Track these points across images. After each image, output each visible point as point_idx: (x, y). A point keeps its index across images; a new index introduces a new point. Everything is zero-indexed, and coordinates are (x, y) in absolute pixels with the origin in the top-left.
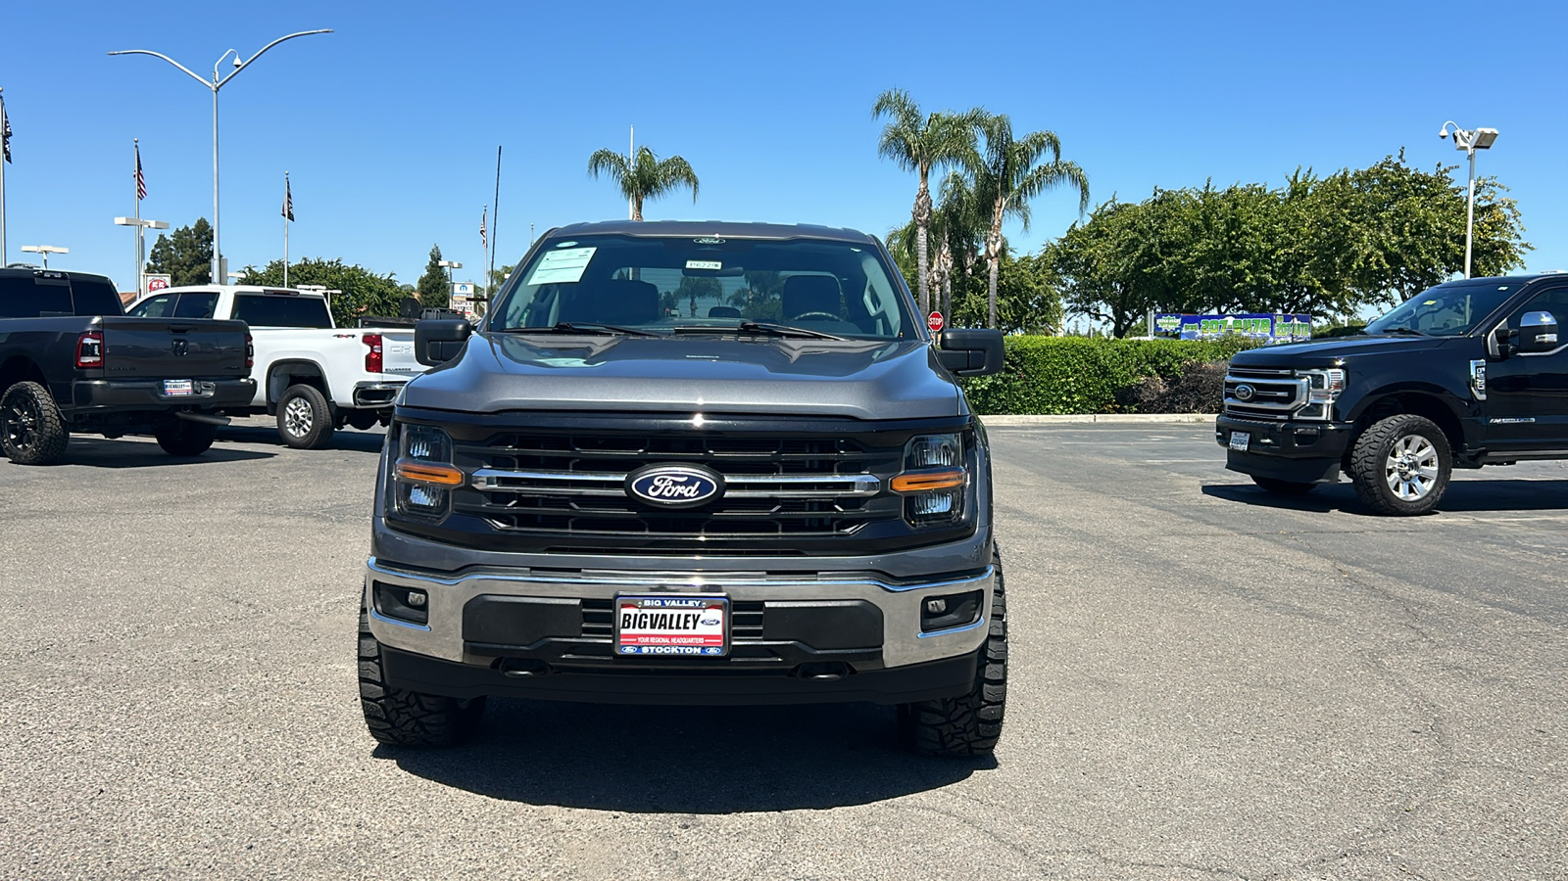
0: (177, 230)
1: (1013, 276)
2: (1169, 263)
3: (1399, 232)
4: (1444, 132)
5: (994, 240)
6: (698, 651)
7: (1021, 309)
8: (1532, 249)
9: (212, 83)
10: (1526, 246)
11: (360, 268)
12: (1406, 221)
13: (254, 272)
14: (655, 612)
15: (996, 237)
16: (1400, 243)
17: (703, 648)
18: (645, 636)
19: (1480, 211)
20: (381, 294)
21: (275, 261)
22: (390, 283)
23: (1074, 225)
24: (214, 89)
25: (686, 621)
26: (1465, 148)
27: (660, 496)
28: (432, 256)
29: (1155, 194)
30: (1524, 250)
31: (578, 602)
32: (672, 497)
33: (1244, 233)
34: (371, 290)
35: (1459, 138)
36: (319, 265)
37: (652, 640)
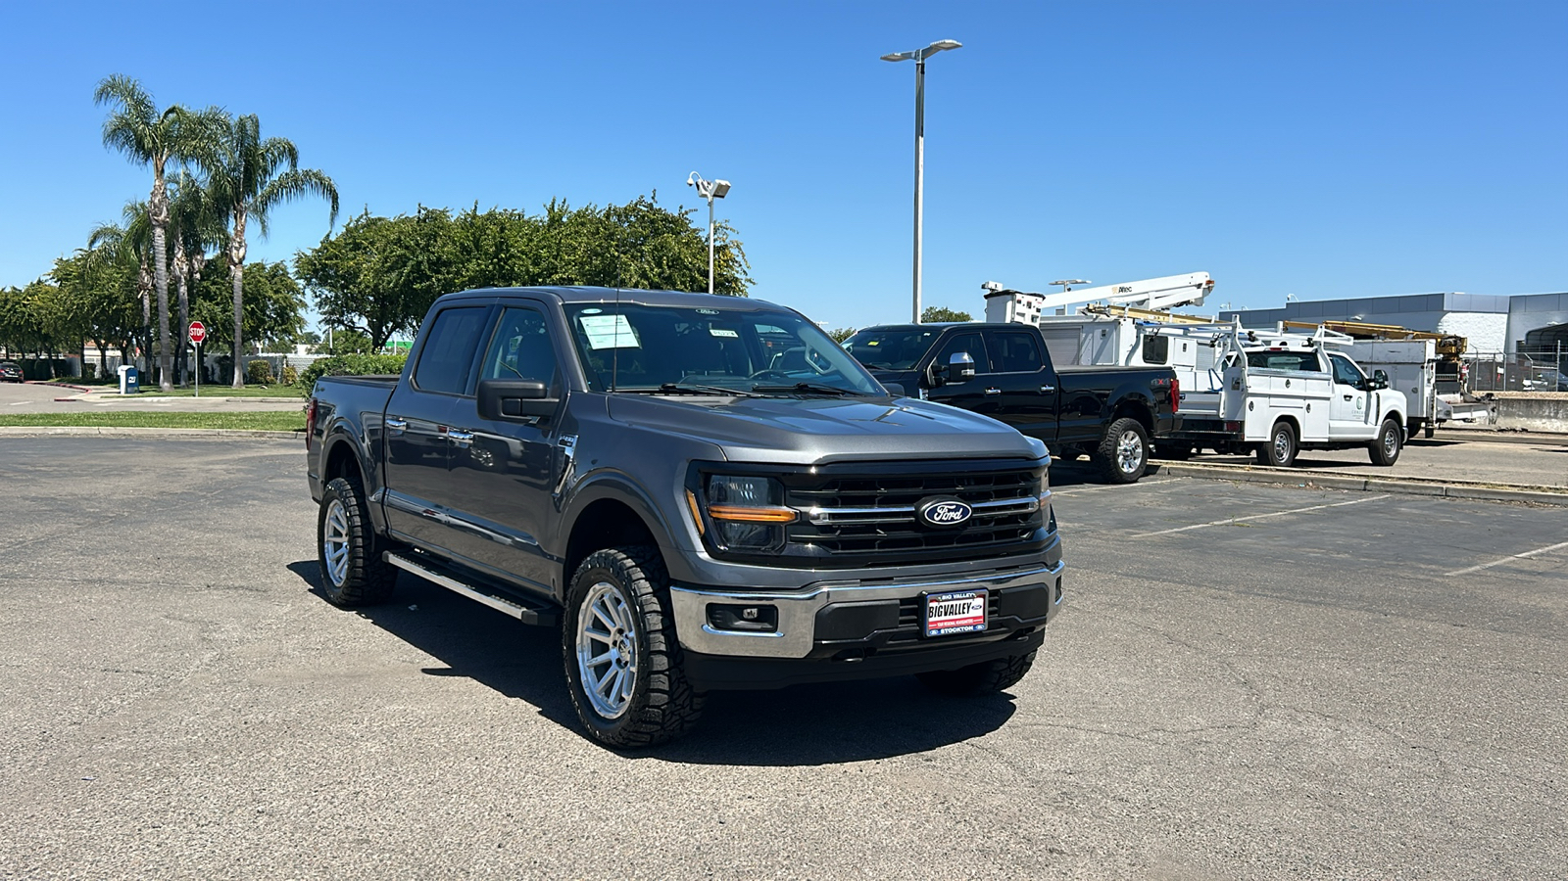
1: (249, 284)
2: (439, 280)
3: (659, 265)
4: (691, 181)
5: (237, 245)
6: (971, 628)
7: (258, 318)
8: (754, 284)
10: (750, 281)
12: (664, 255)
14: (946, 603)
15: (240, 243)
16: (659, 275)
17: (974, 626)
18: (941, 621)
19: (717, 250)
23: (328, 236)
25: (964, 608)
26: (705, 196)
27: (941, 520)
29: (419, 212)
30: (747, 284)
31: (898, 602)
32: (947, 521)
33: (512, 256)
35: (701, 186)
37: (946, 624)
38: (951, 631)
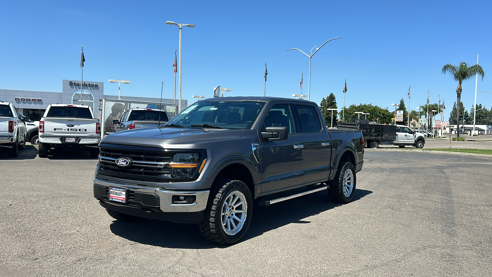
0: (328, 97)
9: (309, 56)
11: (377, 106)
13: (346, 108)
14: (115, 191)
17: (122, 201)
18: (113, 196)
20: (383, 114)
21: (352, 105)
22: (387, 111)
24: (310, 57)
25: (120, 194)
28: (401, 102)
31: (106, 187)
32: (122, 165)
34: (380, 113)
36: (365, 106)
37: (115, 198)
38: (116, 200)
